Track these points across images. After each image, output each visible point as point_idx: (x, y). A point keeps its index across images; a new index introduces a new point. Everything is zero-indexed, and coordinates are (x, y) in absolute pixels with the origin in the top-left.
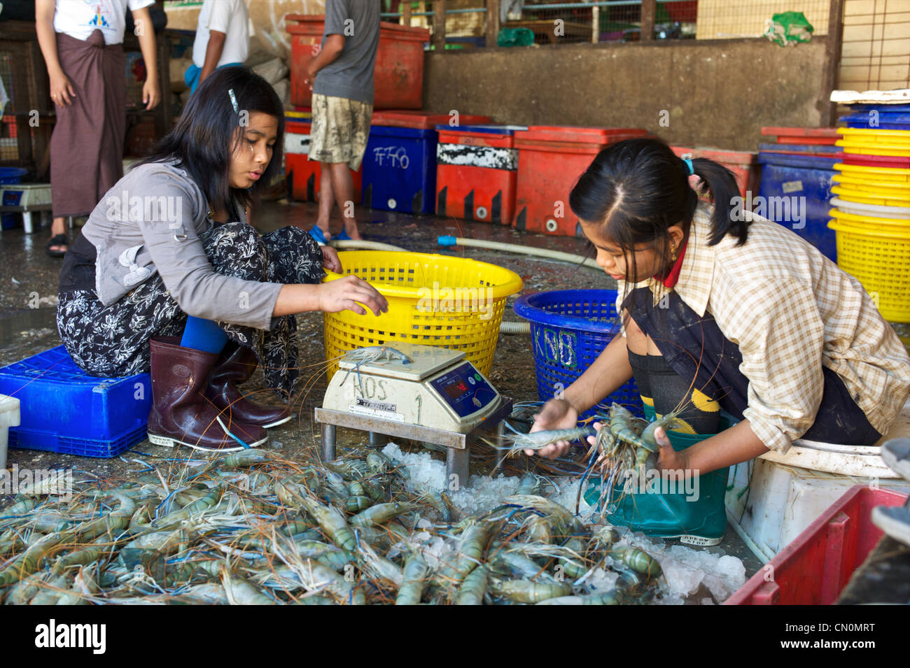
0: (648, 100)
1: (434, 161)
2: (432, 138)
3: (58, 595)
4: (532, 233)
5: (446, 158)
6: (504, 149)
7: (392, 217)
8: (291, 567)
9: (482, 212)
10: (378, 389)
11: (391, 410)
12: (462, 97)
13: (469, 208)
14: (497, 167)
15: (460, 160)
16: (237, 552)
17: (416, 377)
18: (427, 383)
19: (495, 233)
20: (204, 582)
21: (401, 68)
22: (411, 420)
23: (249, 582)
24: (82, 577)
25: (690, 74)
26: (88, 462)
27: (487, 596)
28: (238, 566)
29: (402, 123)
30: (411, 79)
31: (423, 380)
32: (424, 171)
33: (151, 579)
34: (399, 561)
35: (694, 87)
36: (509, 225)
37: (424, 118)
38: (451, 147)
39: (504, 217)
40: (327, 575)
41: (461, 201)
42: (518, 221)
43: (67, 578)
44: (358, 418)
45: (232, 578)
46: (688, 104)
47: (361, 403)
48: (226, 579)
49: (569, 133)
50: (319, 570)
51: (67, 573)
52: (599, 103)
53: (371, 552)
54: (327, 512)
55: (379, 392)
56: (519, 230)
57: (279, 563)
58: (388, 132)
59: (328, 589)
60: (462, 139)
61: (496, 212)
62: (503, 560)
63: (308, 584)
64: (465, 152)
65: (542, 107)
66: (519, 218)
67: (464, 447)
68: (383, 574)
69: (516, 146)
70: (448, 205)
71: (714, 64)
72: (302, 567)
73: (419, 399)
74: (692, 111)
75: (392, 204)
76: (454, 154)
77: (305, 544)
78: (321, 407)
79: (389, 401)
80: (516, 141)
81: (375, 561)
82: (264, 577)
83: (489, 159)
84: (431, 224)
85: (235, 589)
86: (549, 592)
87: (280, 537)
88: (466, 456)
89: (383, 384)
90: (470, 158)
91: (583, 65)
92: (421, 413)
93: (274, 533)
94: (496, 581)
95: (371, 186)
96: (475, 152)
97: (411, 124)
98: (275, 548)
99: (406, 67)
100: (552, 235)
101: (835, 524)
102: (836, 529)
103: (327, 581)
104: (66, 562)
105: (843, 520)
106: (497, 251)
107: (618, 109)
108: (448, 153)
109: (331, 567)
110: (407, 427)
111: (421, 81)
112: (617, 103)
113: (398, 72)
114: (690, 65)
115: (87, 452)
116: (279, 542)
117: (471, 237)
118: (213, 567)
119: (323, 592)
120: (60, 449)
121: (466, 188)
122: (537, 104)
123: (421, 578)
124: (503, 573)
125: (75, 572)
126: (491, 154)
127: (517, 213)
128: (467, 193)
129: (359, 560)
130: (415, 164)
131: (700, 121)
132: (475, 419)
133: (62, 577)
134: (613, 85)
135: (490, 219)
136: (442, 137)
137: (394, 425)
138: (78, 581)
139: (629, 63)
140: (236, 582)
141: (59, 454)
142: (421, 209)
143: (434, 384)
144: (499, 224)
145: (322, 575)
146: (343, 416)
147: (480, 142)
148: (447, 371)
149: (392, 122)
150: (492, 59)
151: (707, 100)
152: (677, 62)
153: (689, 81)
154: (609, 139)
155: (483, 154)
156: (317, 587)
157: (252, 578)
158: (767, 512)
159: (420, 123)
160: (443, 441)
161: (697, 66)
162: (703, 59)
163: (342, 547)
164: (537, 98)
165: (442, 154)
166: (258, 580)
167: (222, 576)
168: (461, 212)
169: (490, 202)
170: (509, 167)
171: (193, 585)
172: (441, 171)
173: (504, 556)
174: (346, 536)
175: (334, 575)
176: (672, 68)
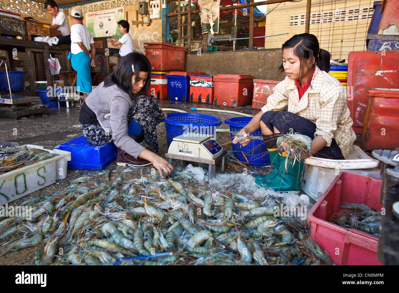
0: (252, 67)
1: (189, 86)
2: (188, 79)
3: (89, 213)
4: (219, 106)
5: (192, 84)
6: (210, 81)
7: (176, 102)
8: (167, 201)
9: (203, 100)
10: (186, 146)
11: (190, 153)
12: (196, 67)
13: (200, 99)
14: (208, 87)
15: (197, 85)
16: (148, 197)
17: (198, 142)
18: (202, 144)
19: (208, 106)
20: (138, 207)
21: (178, 59)
22: (197, 156)
23: (153, 206)
24: (97, 206)
25: (264, 59)
26: (93, 172)
27: (234, 209)
28: (149, 201)
29: (179, 74)
30: (181, 62)
31: (200, 143)
32: (186, 89)
33: (120, 206)
34: (202, 198)
35: (265, 63)
36: (212, 104)
37: (186, 73)
38: (194, 81)
39: (210, 102)
40: (180, 203)
41: (197, 97)
42: (215, 103)
43: (91, 207)
44: (180, 156)
45: (148, 205)
46: (264, 68)
47: (180, 151)
48: (146, 205)
49: (229, 76)
50: (177, 202)
51: (91, 206)
52: (237, 68)
53: (193, 195)
54: (176, 184)
55: (186, 147)
56: (215, 106)
57: (163, 200)
58: (175, 77)
59: (181, 207)
60: (197, 79)
61: (208, 100)
62: (237, 197)
63: (173, 206)
64: (198, 83)
65: (220, 70)
66: (215, 102)
67: (214, 164)
68: (197, 202)
69: (214, 80)
70: (193, 99)
71: (271, 56)
72: (171, 201)
73: (199, 149)
74: (265, 69)
75: (177, 99)
76: (195, 83)
77: (171, 194)
78: (167, 153)
79: (189, 150)
80: (214, 79)
81: (194, 198)
82: (158, 204)
83: (205, 85)
84: (189, 104)
85: (149, 209)
86: (255, 206)
87: (162, 192)
88: (214, 167)
89: (187, 145)
90: (200, 84)
91: (232, 57)
92: (200, 153)
93: (160, 191)
94: (236, 203)
95: (170, 93)
96: (201, 82)
97: (182, 75)
98: (161, 196)
99: (180, 58)
100: (225, 107)
101: (338, 183)
102: (339, 185)
103: (180, 205)
104: (91, 202)
105: (340, 182)
106: (209, 111)
107: (243, 70)
108: (193, 83)
109: (180, 201)
110: (196, 158)
111: (184, 62)
112: (242, 68)
113: (178, 60)
114: (264, 56)
115: (94, 169)
116: (162, 193)
117: (201, 108)
118: (141, 202)
119: (179, 209)
120: (84, 168)
121: (199, 94)
122: (219, 69)
123: (211, 202)
124: (238, 201)
125: (94, 205)
126: (206, 83)
127: (214, 100)
128: (199, 95)
129: (189, 198)
130: (183, 86)
131: (267, 73)
132: (217, 155)
133: (90, 207)
134: (241, 63)
135: (206, 102)
136: (191, 78)
137: (191, 158)
138: (96, 208)
139: (246, 56)
140: (149, 206)
141: (83, 170)
142: (185, 100)
143: (204, 144)
144: (209, 104)
145: (178, 203)
146: (175, 155)
147: (203, 80)
148: (207, 141)
149: (176, 74)
150: (205, 56)
151: (269, 67)
152: (260, 55)
153: (264, 61)
154: (242, 78)
155: (204, 83)
156: (177, 207)
157: (154, 205)
158: (311, 181)
159: (185, 74)
160: (207, 162)
161: (266, 56)
162: (268, 55)
163: (182, 194)
164: (219, 67)
165: (191, 83)
166: (156, 206)
167: (144, 205)
168: (197, 101)
169: (206, 98)
170: (212, 87)
171: (134, 207)
172: (191, 88)
173: (237, 196)
174: (183, 191)
175: (182, 203)
176: (259, 57)
